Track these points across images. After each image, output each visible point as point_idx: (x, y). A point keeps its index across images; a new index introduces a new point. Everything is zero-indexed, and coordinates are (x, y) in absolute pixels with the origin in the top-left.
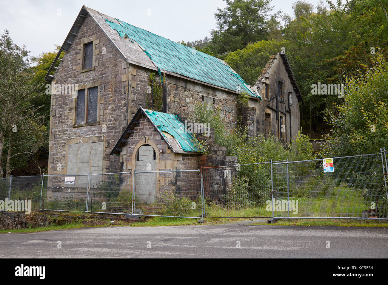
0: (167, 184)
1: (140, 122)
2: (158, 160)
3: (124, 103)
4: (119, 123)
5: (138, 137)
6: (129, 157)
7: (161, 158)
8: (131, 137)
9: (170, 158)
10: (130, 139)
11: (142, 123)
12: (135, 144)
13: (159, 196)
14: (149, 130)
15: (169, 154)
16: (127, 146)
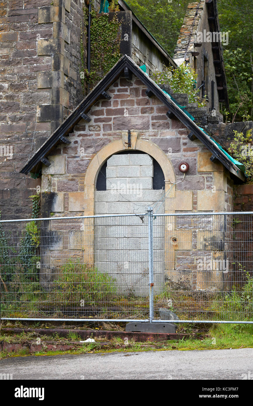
0: (200, 246)
1: (112, 95)
2: (169, 189)
3: (47, 46)
4: (26, 96)
5: (102, 132)
6: (72, 180)
7: (180, 185)
8: (78, 129)
9: (208, 183)
10: (77, 135)
11: (117, 96)
12: (91, 150)
13: (175, 277)
14: (140, 114)
15: (205, 176)
16: (64, 153)
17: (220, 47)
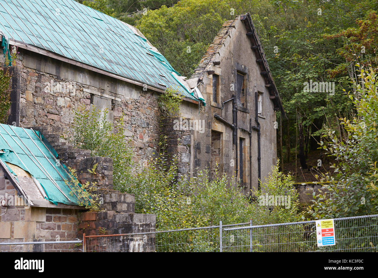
7: (4, 216)
9: (21, 216)
15: (20, 209)
17: (264, 59)
